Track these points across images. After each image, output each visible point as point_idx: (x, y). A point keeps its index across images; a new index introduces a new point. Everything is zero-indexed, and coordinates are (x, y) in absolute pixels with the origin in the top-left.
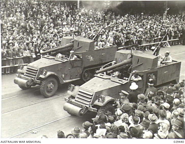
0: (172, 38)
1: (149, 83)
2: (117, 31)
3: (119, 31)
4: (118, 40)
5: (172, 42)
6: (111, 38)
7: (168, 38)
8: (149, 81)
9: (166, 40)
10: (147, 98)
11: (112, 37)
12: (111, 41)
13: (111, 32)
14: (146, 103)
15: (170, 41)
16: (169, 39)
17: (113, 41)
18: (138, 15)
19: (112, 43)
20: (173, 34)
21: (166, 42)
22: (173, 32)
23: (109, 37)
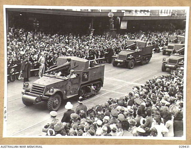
0: (99, 57)
1: (79, 101)
2: (48, 51)
3: (50, 51)
4: (49, 60)
5: (99, 61)
6: (42, 58)
7: (95, 57)
8: (79, 99)
9: (94, 59)
10: (80, 117)
11: (44, 57)
12: (42, 61)
13: (42, 52)
14: (79, 121)
15: (97, 60)
16: (97, 58)
17: (44, 61)
18: (67, 35)
19: (44, 62)
20: (100, 54)
21: (93, 61)
22: (99, 51)
23: (41, 57)
